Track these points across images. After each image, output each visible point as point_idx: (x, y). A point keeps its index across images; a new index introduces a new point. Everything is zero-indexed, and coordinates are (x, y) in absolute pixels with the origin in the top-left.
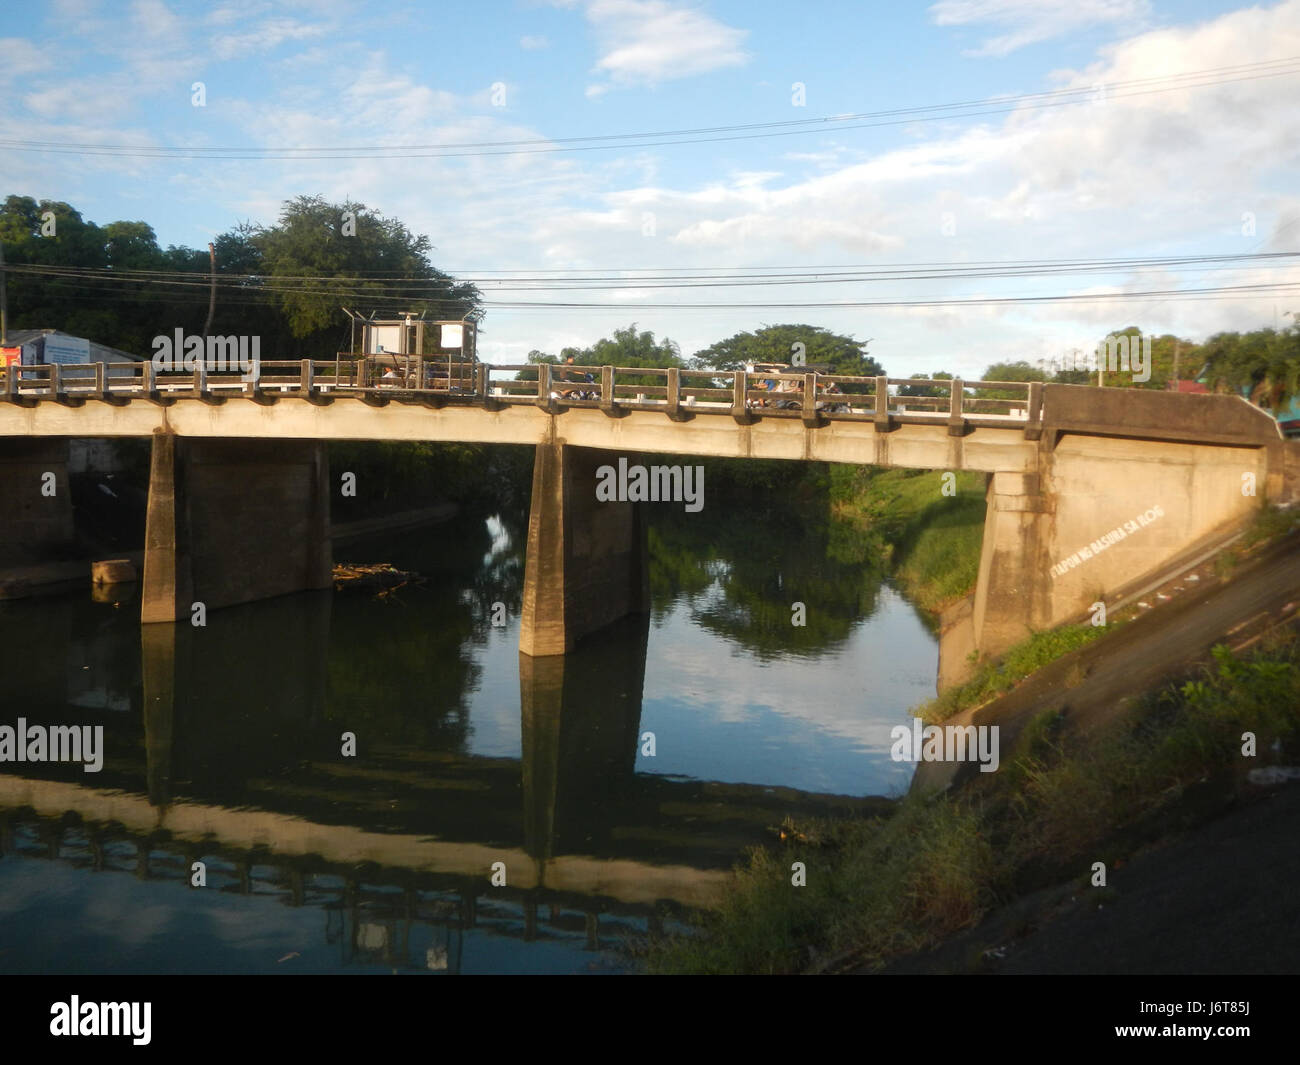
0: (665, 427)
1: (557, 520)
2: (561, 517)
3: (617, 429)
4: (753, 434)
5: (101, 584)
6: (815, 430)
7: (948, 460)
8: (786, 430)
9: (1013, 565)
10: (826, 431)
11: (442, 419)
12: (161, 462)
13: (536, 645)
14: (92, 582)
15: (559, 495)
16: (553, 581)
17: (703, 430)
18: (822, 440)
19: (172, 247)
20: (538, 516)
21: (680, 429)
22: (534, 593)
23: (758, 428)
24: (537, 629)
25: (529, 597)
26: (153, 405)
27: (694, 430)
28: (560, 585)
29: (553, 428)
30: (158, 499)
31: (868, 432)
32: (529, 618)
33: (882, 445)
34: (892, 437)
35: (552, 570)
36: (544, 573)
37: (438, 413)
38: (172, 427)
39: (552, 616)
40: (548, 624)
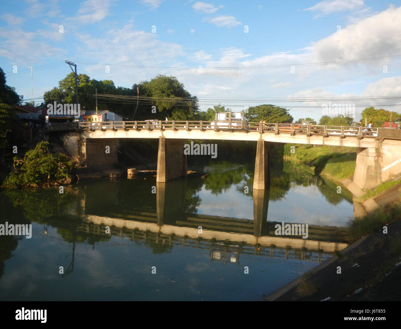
0: (289, 137)
1: (263, 158)
2: (264, 158)
3: (277, 137)
4: (310, 139)
5: (130, 174)
6: (325, 138)
7: (357, 145)
8: (318, 138)
9: (373, 169)
10: (328, 138)
11: (234, 135)
12: (162, 144)
13: (259, 187)
14: (127, 174)
15: (263, 153)
16: (262, 172)
17: (298, 138)
18: (327, 140)
19: (119, 87)
20: (259, 157)
21: (293, 137)
22: (258, 175)
23: (311, 137)
24: (259, 183)
25: (256, 176)
26: (160, 131)
27: (296, 138)
28: (264, 173)
29: (261, 137)
30: (161, 153)
31: (338, 139)
32: (256, 181)
33: (342, 142)
34: (344, 139)
35: (262, 170)
36: (260, 170)
37: (232, 133)
38: (164, 136)
39: (262, 181)
40: (261, 182)
